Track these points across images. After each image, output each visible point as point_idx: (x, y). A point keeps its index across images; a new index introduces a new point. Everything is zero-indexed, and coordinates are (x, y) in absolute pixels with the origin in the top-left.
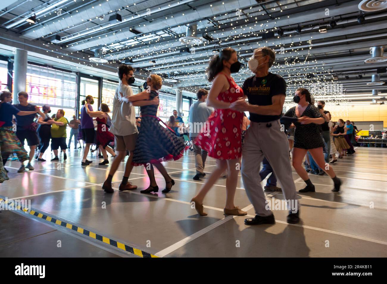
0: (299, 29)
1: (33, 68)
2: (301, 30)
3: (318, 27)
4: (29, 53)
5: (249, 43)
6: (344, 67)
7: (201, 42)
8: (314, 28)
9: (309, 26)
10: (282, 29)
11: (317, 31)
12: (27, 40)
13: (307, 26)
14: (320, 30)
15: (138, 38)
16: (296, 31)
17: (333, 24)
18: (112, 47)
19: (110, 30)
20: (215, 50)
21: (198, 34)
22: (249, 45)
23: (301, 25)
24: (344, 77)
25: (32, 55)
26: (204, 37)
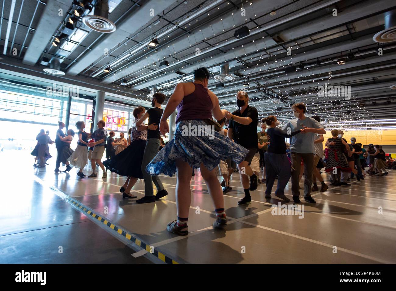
0: (318, 63)
1: (109, 104)
2: (320, 63)
3: (336, 60)
4: (106, 93)
5: (274, 77)
6: (370, 94)
7: (232, 79)
8: (333, 61)
9: (328, 59)
10: (302, 64)
11: (336, 63)
12: (105, 85)
13: (326, 60)
14: (338, 63)
15: (183, 78)
16: (316, 65)
17: (351, 56)
18: (164, 86)
19: (162, 73)
20: (245, 84)
21: (229, 72)
22: (274, 78)
23: (320, 59)
24: (371, 102)
25: (108, 94)
26: (235, 74)
